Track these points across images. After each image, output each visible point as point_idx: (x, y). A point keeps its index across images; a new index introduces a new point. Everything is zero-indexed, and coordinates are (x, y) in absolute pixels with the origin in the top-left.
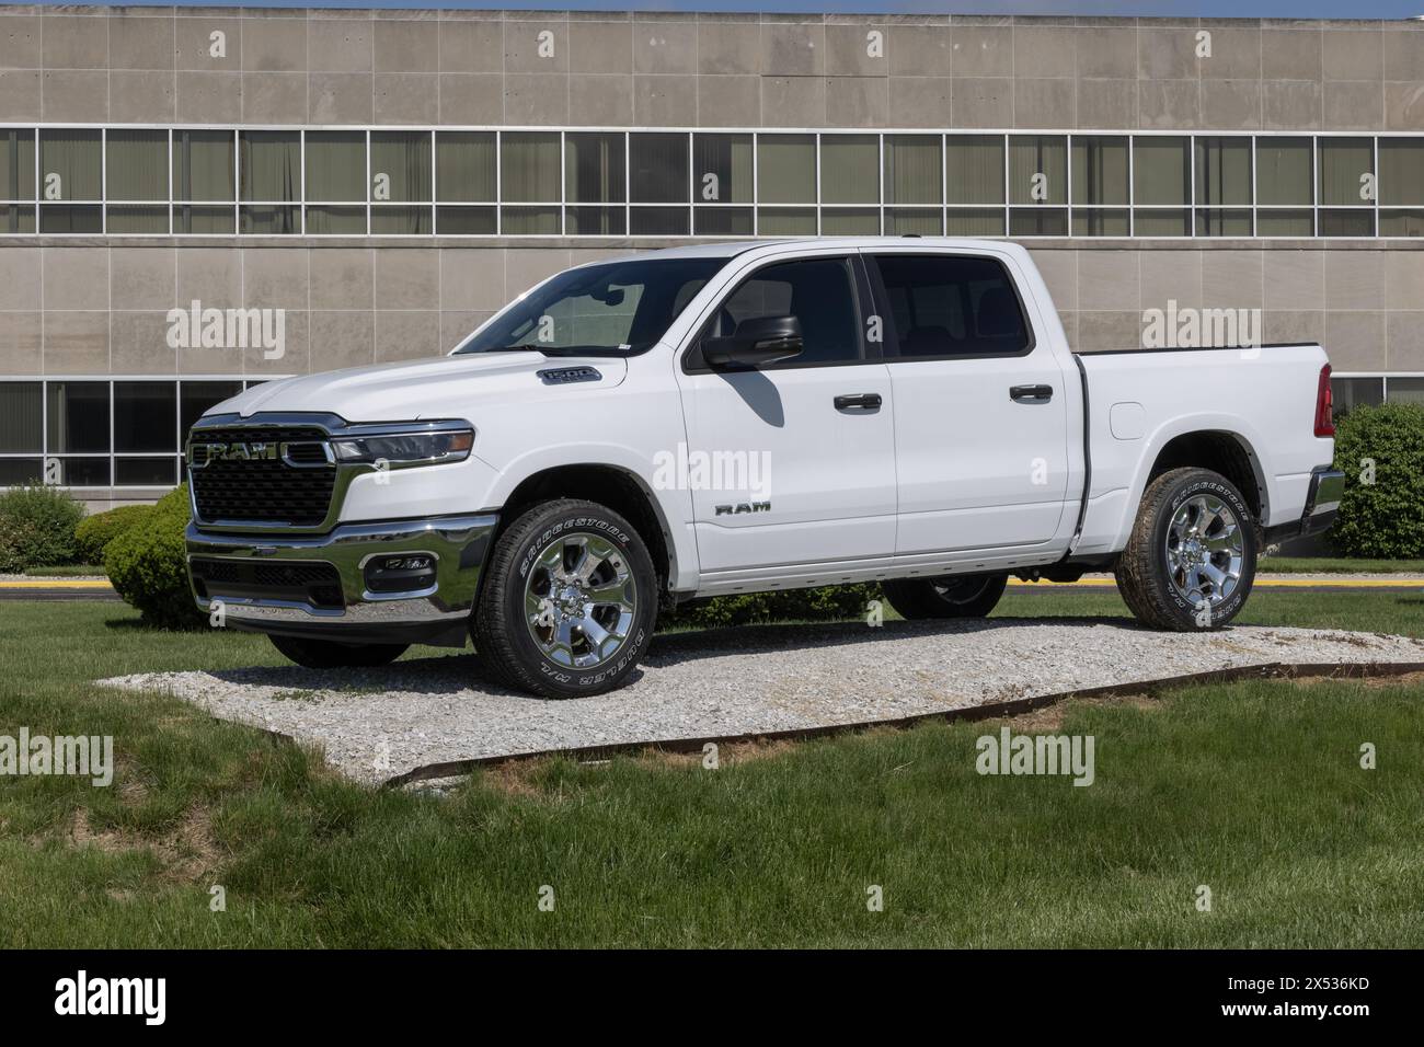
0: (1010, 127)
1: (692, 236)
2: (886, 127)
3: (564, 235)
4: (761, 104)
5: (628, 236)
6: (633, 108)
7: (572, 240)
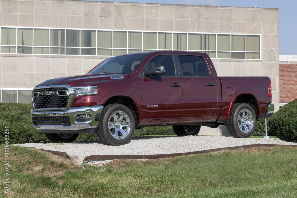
0: (159, 31)
1: (81, 55)
2: (129, 30)
3: (49, 54)
4: (98, 23)
5: (65, 55)
6: (67, 23)
7: (51, 56)
